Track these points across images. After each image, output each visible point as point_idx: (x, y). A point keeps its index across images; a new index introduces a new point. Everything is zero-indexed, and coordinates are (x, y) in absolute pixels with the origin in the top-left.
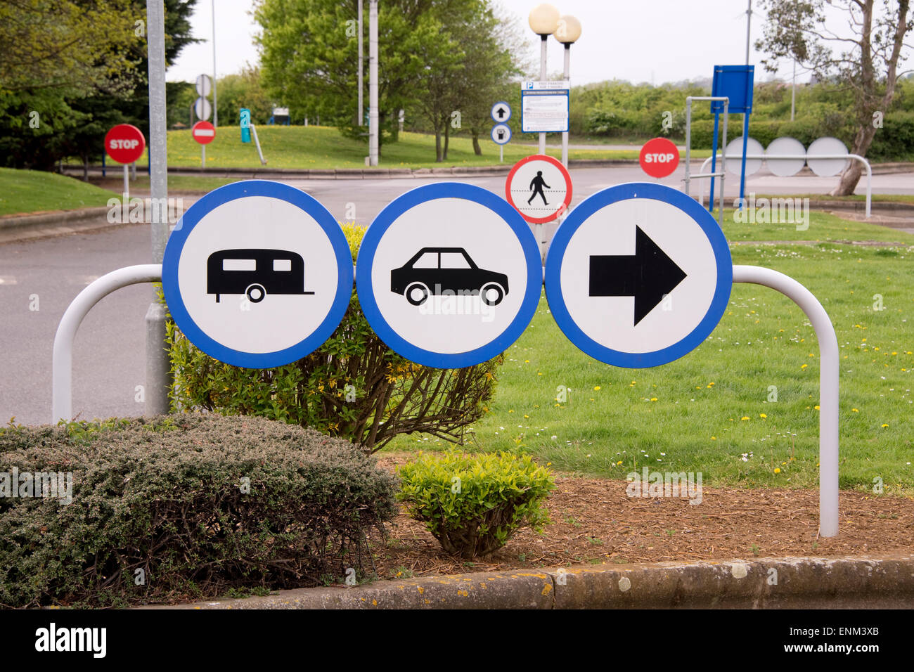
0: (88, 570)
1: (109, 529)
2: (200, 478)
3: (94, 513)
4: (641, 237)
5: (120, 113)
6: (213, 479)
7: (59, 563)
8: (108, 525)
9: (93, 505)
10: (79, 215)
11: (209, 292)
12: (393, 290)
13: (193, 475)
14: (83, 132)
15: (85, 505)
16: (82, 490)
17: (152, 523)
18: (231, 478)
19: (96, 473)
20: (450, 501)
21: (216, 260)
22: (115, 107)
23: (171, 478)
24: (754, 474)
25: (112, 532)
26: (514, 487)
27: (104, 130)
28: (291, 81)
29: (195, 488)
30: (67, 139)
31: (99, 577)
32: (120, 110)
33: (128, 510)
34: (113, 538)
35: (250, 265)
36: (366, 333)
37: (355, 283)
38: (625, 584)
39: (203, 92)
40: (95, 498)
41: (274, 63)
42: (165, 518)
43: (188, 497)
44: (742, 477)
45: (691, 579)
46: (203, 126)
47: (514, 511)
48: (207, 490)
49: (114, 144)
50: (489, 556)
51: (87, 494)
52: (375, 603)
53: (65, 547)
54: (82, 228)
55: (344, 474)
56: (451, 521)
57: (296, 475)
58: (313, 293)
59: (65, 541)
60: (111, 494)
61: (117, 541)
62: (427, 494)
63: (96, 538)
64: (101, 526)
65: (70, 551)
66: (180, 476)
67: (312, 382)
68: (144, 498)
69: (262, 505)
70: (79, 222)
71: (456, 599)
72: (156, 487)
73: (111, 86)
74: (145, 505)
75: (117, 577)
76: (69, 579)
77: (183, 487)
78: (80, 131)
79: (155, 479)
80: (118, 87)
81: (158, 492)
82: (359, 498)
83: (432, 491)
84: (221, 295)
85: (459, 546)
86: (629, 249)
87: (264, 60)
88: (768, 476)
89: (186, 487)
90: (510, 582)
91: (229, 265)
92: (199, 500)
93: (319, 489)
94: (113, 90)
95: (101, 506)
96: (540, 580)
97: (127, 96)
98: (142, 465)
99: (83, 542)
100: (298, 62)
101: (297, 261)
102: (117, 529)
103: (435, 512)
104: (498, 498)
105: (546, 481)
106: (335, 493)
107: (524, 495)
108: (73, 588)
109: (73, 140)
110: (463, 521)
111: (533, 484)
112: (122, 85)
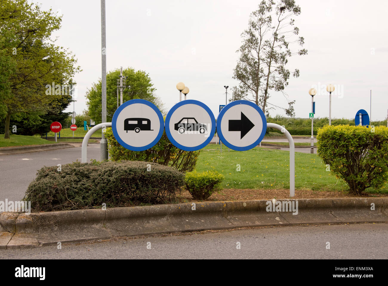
0: (103, 197)
1: (109, 185)
2: (133, 172)
3: (105, 181)
4: (243, 115)
5: (52, 121)
6: (137, 172)
7: (96, 195)
8: (109, 184)
9: (105, 179)
10: (44, 146)
11: (124, 130)
12: (175, 129)
13: (132, 171)
14: (41, 127)
15: (103, 179)
16: (101, 175)
17: (121, 184)
18: (141, 172)
19: (105, 171)
20: (197, 183)
21: (126, 121)
22: (50, 119)
23: (126, 171)
24: (266, 186)
25: (110, 186)
26: (214, 179)
27: (47, 126)
28: (98, 114)
29: (132, 174)
30: (37, 129)
31: (106, 199)
32: (52, 120)
33: (115, 180)
34: (110, 188)
35: (136, 122)
36: (164, 144)
37: (165, 127)
38: (245, 205)
39: (74, 116)
40: (105, 177)
41: (93, 109)
42: (124, 183)
43: (130, 177)
44: (262, 187)
45: (262, 204)
46: (74, 126)
47: (214, 186)
48: (135, 175)
49: (53, 127)
50: (206, 199)
51: (103, 176)
52: (180, 208)
53: (97, 190)
54: (45, 149)
55: (171, 173)
56: (197, 188)
57: (158, 172)
58: (153, 130)
59: (98, 188)
60: (109, 176)
61: (111, 189)
62: (190, 181)
63: (106, 188)
64: (107, 185)
65: (99, 191)
66: (128, 171)
67: (149, 158)
68: (119, 177)
69: (149, 180)
70: (44, 148)
71: (201, 208)
72: (122, 174)
73: (53, 111)
74: (119, 179)
75: (111, 199)
76: (99, 199)
77: (129, 174)
78: (40, 126)
79: (122, 172)
80: (55, 111)
81: (123, 175)
82: (175, 179)
83: (191, 180)
84: (128, 131)
85: (197, 197)
86: (239, 118)
87: (90, 109)
88: (270, 187)
89: (130, 174)
90: (215, 204)
91: (130, 122)
92: (133, 178)
93: (164, 176)
94: (54, 112)
95: (107, 179)
96: (223, 203)
97: (58, 113)
98: (117, 168)
99: (102, 189)
100: (99, 109)
101: (149, 121)
102: (112, 185)
103: (192, 186)
104: (209, 182)
105: (222, 178)
106: (168, 178)
107: (216, 181)
108: (100, 201)
109: (39, 129)
110: (200, 188)
111: (219, 179)
112: (56, 110)
